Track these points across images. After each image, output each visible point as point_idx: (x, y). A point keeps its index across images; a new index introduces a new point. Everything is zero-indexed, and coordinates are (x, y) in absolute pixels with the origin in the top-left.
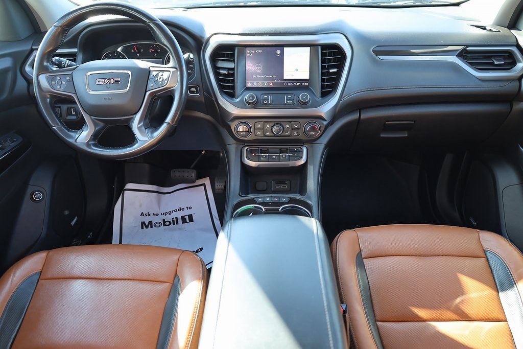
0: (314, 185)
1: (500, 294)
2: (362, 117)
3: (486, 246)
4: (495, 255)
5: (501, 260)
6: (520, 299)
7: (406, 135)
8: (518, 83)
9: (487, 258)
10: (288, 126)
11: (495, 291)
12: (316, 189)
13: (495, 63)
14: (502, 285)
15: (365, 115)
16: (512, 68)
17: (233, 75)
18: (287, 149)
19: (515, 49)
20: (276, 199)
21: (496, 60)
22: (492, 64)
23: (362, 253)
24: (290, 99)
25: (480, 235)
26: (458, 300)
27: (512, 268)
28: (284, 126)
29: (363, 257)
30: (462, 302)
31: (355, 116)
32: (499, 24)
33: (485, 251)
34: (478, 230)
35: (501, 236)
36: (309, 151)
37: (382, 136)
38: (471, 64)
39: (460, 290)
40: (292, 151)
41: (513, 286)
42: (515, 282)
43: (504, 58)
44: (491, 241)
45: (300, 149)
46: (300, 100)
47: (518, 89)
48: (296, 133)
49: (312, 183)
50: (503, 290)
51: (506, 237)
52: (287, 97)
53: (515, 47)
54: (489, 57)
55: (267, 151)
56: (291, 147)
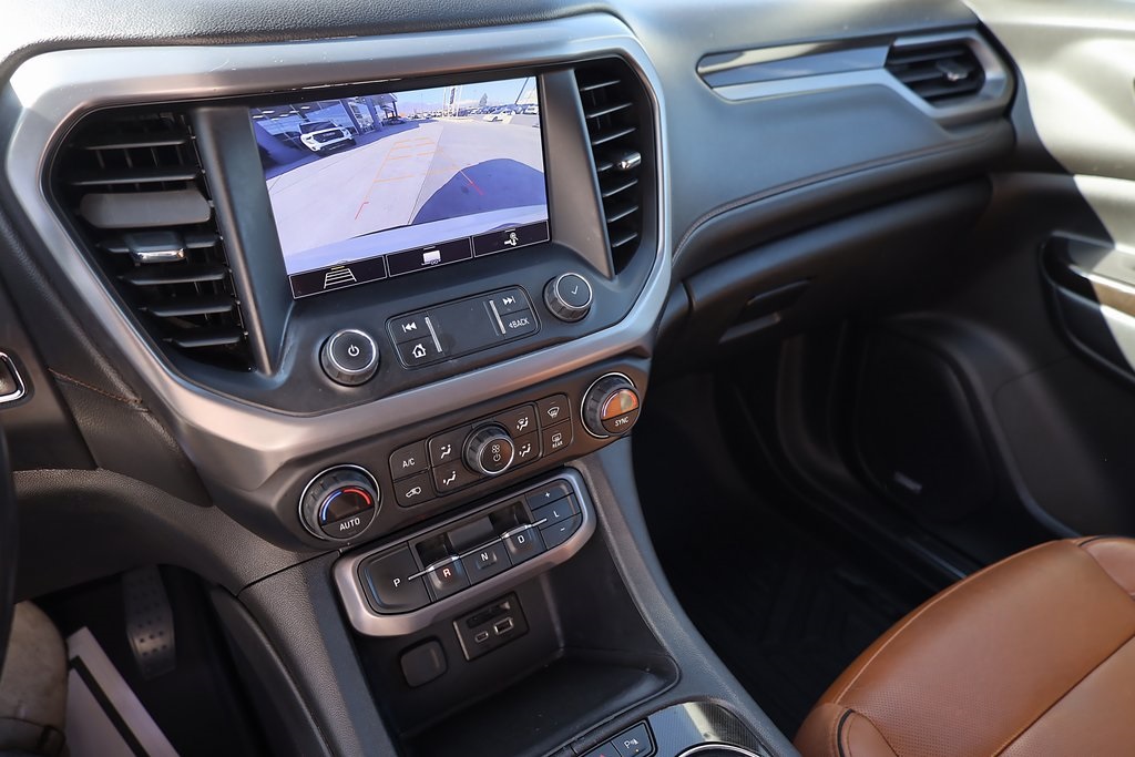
2: (695, 302)
7: (778, 321)
10: (524, 423)
13: (952, 77)
16: (980, 86)
17: (218, 257)
18: (518, 505)
19: (974, 35)
21: (950, 70)
22: (944, 82)
24: (514, 312)
45: (562, 486)
47: (1011, 139)
48: (557, 441)
56: (533, 493)
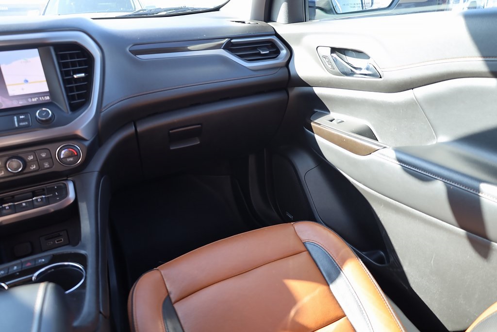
0: (91, 227)
1: (331, 286)
2: (139, 129)
3: (304, 237)
4: (314, 245)
5: (321, 248)
6: (350, 285)
7: (199, 143)
8: (286, 69)
9: (308, 250)
10: (31, 158)
11: (325, 285)
12: (94, 231)
13: (262, 52)
14: (329, 275)
15: (142, 127)
16: (278, 56)
18: (43, 190)
19: (274, 38)
20: (29, 264)
21: (262, 50)
22: (259, 54)
23: (172, 296)
24: (23, 120)
25: (295, 228)
26: (292, 313)
27: (333, 254)
28: (25, 158)
29: (173, 301)
30: (297, 313)
31: (130, 130)
32: (256, 18)
33: (304, 244)
34: (292, 223)
35: (316, 223)
36: (76, 185)
37: (172, 148)
38: (241, 57)
39: (291, 300)
40: (51, 190)
41: (340, 272)
42: (339, 267)
43: (268, 48)
44: (307, 231)
45: (62, 185)
46: (39, 119)
47: (288, 75)
48: (46, 165)
49: (87, 226)
50: (333, 280)
51: (320, 223)
52: (18, 118)
53: (275, 36)
54: (255, 48)
55: (12, 199)
56: (49, 186)
